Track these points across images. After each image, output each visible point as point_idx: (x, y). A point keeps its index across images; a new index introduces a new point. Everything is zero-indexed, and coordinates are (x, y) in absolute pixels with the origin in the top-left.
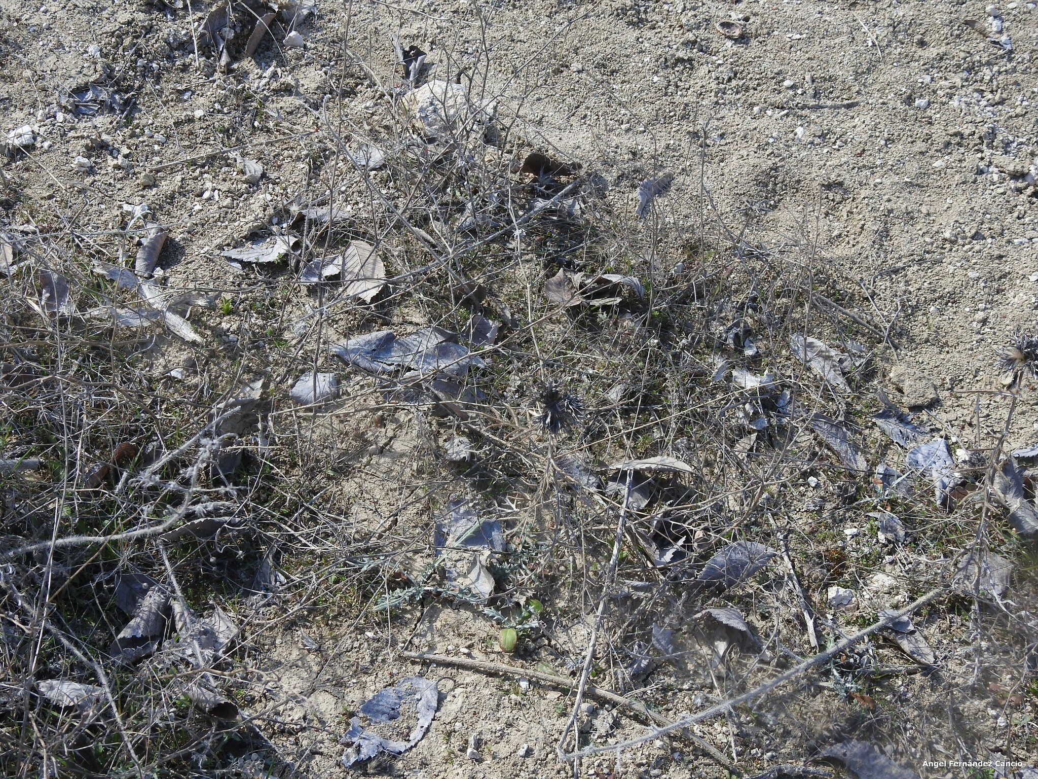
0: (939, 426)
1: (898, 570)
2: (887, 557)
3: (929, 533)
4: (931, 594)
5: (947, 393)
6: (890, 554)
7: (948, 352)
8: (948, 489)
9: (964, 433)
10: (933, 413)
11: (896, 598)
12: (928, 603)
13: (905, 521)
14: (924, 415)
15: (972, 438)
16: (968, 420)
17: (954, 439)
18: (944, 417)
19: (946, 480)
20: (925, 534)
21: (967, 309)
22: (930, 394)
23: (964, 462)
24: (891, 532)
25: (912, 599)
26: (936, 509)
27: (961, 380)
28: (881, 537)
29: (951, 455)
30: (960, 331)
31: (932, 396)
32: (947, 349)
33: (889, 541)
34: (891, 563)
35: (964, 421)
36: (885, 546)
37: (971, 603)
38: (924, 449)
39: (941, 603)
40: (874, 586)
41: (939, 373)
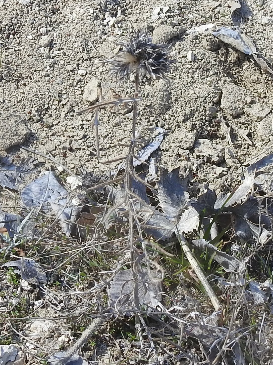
0: (41, 160)
1: (52, 312)
2: (36, 303)
3: (69, 267)
4: (93, 325)
5: (38, 125)
6: (38, 299)
7: (25, 85)
8: (73, 219)
9: (67, 159)
10: (32, 149)
11: (60, 339)
12: (93, 336)
13: (41, 261)
14: (23, 153)
15: (77, 162)
16: (67, 146)
17: (60, 169)
18: (43, 149)
19: (68, 211)
20: (65, 270)
21: (30, 37)
22: (23, 131)
23: (79, 187)
24: (32, 276)
25: (77, 336)
26: (68, 241)
27: (47, 109)
28: (25, 284)
29: (62, 185)
30: (30, 60)
31: (25, 132)
32: (23, 82)
33: (34, 286)
34: (43, 308)
35: (64, 148)
36: (31, 292)
37: (133, 323)
38: (35, 188)
39: (103, 331)
40: (35, 334)
41: (24, 108)
